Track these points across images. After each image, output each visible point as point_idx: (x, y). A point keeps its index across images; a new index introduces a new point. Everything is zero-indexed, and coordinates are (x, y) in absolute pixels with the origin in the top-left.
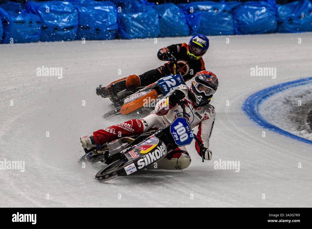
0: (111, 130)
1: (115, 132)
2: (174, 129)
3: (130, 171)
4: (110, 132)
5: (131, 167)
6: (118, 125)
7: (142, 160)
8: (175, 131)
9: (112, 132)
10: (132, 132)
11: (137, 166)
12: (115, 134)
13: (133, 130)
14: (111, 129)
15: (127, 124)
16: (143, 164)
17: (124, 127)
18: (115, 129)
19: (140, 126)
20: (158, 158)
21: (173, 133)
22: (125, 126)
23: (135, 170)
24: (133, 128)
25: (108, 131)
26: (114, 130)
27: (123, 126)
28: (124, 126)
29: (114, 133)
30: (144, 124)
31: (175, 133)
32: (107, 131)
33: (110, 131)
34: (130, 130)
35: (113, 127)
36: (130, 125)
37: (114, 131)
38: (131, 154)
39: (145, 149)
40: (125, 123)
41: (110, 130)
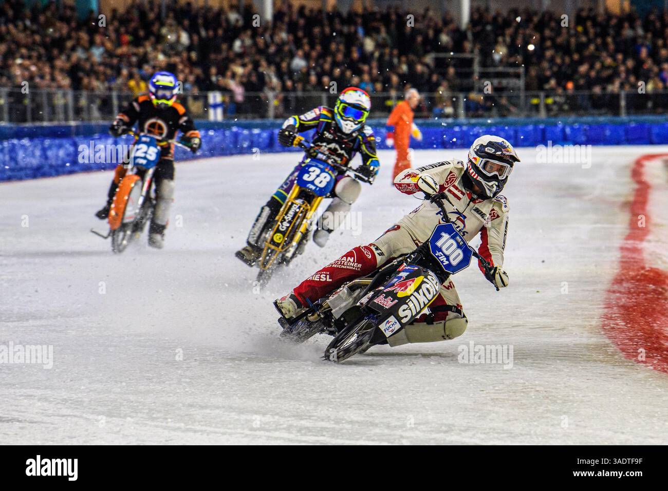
0: (322, 276)
1: (330, 279)
2: (437, 246)
3: (390, 329)
4: (321, 280)
5: (390, 323)
6: (332, 265)
7: (404, 307)
8: (440, 250)
9: (324, 279)
10: (359, 270)
11: (399, 319)
12: (331, 280)
13: (360, 266)
14: (321, 274)
15: (347, 259)
16: (408, 313)
17: (343, 265)
18: (328, 273)
19: (370, 257)
20: (430, 297)
21: (437, 255)
22: (344, 263)
23: (398, 326)
24: (358, 262)
25: (318, 280)
26: (326, 275)
27: (341, 264)
28: (341, 262)
29: (328, 280)
30: (376, 252)
31: (441, 253)
32: (316, 279)
33: (320, 278)
34: (353, 267)
35: (325, 269)
36: (353, 258)
37: (328, 276)
38: (381, 303)
39: (403, 288)
40: (342, 257)
41: (320, 276)
